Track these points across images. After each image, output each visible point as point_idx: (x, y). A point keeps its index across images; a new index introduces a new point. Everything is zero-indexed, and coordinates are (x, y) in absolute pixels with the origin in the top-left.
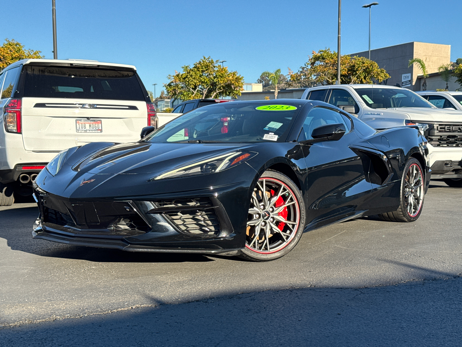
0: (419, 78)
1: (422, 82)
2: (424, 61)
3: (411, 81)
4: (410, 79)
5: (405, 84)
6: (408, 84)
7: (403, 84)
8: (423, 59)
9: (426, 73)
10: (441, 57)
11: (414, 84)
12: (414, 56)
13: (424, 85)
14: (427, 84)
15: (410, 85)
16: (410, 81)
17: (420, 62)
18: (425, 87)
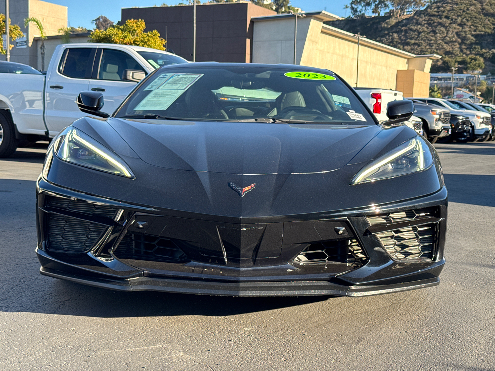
0: (36, 39)
1: (40, 44)
2: (41, 21)
3: (27, 42)
4: (25, 40)
5: (20, 45)
6: (24, 45)
7: (18, 45)
8: (39, 18)
9: (44, 35)
10: (58, 18)
11: (30, 45)
12: (29, 14)
13: (43, 48)
14: (45, 47)
15: (25, 47)
16: (25, 42)
17: (37, 22)
18: (43, 50)
